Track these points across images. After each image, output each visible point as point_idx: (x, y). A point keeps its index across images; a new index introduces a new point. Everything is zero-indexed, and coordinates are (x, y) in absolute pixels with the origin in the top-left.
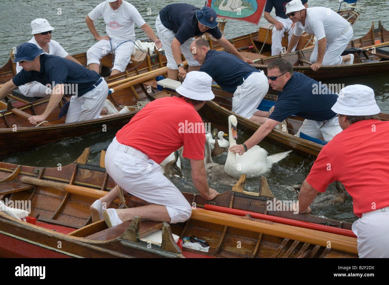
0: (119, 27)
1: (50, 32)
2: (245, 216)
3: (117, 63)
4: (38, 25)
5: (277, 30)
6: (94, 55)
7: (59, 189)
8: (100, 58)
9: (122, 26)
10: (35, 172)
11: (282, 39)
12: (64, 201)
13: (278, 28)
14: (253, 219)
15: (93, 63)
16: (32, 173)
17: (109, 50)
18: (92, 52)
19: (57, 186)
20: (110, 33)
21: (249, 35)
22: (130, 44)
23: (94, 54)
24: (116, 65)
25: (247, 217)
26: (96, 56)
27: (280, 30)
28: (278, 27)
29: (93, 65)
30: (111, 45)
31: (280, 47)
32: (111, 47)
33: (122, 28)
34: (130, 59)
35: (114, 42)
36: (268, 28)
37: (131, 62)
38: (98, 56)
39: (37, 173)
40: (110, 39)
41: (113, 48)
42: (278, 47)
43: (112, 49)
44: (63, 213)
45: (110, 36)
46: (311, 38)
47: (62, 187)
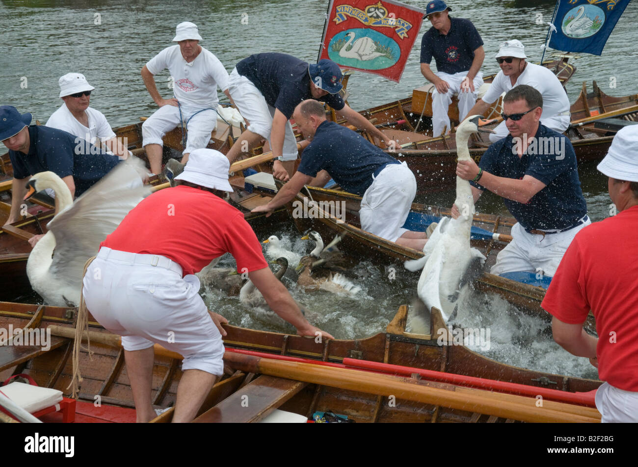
0: (194, 88)
1: (87, 93)
2: (410, 377)
3: (192, 143)
4: (68, 83)
5: (439, 93)
6: (153, 130)
7: (107, 343)
8: (164, 134)
9: (198, 87)
10: (67, 316)
11: (448, 107)
12: (118, 362)
13: (440, 90)
14: (423, 381)
15: (153, 143)
16: (62, 318)
17: (177, 121)
18: (152, 127)
19: (104, 339)
20: (180, 96)
21: (396, 103)
22: (211, 114)
23: (155, 129)
24: (190, 146)
25: (413, 378)
26: (156, 133)
27: (444, 93)
28: (441, 88)
29: (153, 146)
30: (181, 115)
31: (445, 120)
32: (180, 118)
33: (197, 90)
34: (210, 137)
35: (186, 109)
36: (427, 91)
37: (212, 142)
38: (159, 131)
39: (70, 317)
40: (179, 104)
41: (183, 120)
42: (442, 120)
43: (181, 121)
44: (119, 381)
45: (180, 100)
46: (497, 105)
47: (111, 341)
